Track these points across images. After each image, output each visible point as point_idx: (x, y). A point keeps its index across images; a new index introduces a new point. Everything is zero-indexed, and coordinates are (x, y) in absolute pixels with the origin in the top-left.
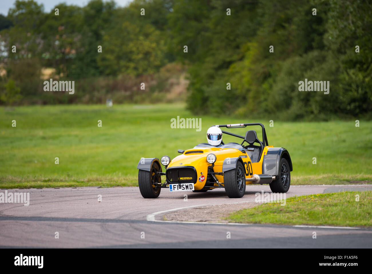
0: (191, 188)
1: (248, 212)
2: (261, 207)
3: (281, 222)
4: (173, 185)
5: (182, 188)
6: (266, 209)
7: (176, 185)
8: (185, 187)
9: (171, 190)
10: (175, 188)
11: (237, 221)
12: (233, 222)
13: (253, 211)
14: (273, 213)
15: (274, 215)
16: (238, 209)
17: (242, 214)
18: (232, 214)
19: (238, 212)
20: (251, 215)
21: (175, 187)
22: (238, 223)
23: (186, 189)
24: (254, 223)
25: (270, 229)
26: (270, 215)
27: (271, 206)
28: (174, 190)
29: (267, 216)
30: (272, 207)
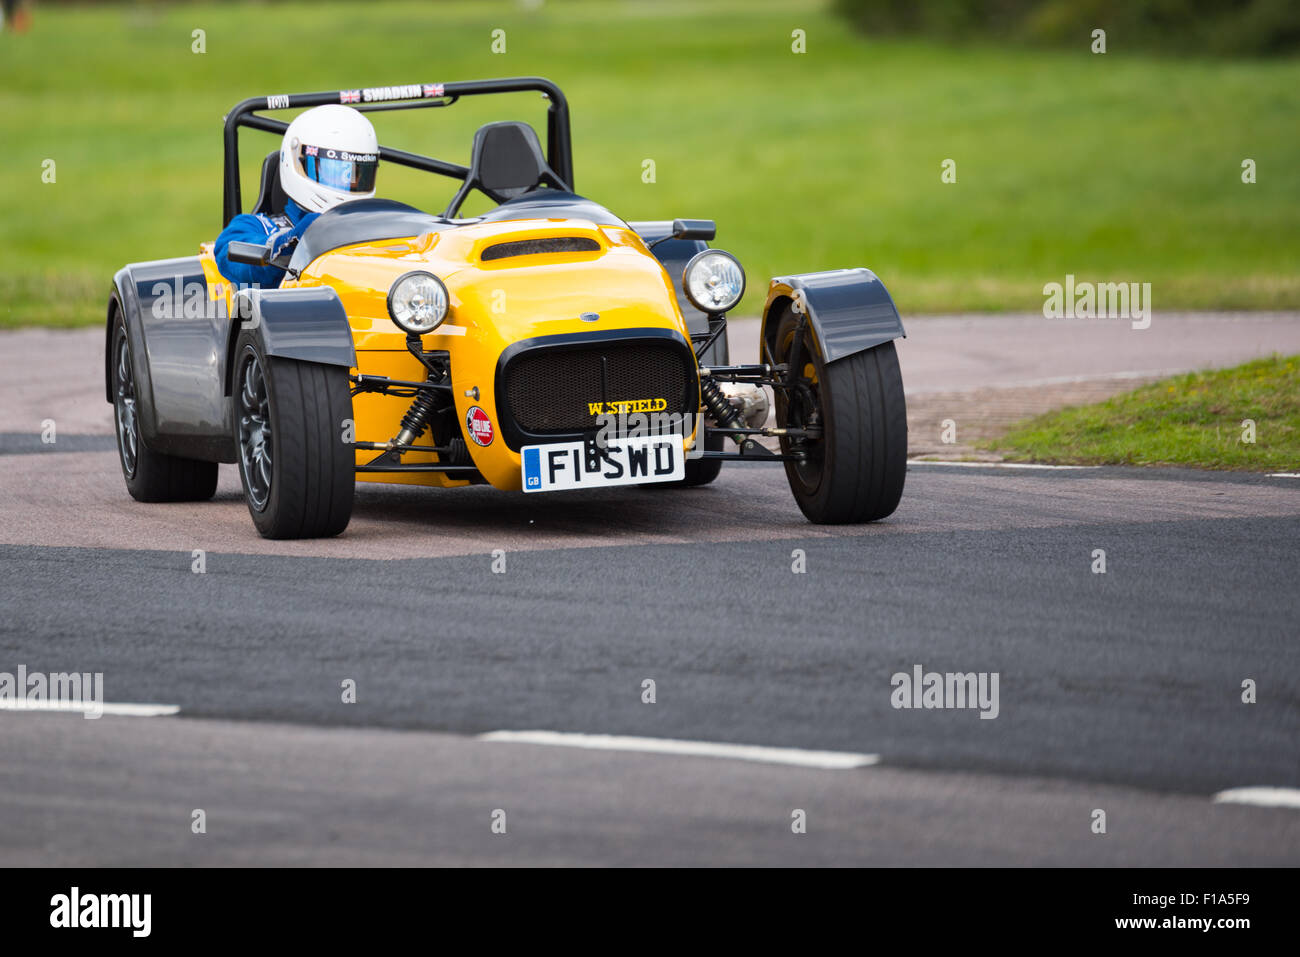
0: (665, 465)
1: (1082, 418)
2: (1134, 400)
3: (1214, 460)
4: (544, 450)
5: (606, 467)
6: (1157, 405)
7: (565, 453)
8: (623, 458)
9: (536, 482)
10: (561, 467)
11: (1038, 457)
12: (1023, 457)
13: (1104, 417)
14: (1185, 423)
15: (1188, 430)
16: (1043, 408)
17: (1056, 429)
18: (1015, 429)
19: (1044, 421)
20: (1092, 431)
21: (557, 460)
22: (1043, 462)
23: (634, 474)
24: (1107, 463)
25: (1173, 485)
26: (1171, 430)
27: (1174, 397)
28: (552, 480)
29: (1161, 437)
30: (1180, 399)
